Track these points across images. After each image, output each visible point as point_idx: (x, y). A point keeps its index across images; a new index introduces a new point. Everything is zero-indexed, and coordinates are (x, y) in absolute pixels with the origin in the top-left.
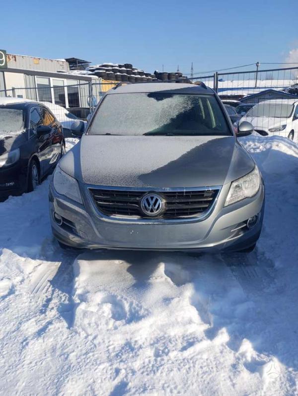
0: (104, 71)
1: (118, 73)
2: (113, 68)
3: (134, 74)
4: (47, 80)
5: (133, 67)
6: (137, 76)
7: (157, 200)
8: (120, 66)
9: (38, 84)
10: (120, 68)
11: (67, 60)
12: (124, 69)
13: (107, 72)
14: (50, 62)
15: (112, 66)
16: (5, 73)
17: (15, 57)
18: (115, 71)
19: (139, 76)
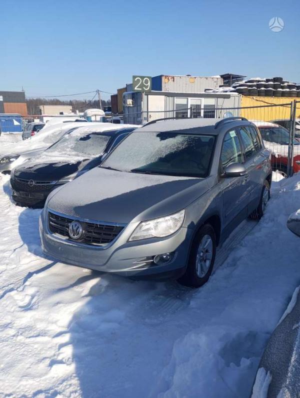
0: (246, 87)
1: (263, 89)
2: (259, 83)
3: (283, 87)
4: (186, 100)
5: (283, 80)
6: (284, 90)
7: (78, 227)
8: (268, 81)
9: (176, 104)
10: (267, 82)
11: (222, 76)
12: (272, 83)
13: (249, 88)
14: (206, 79)
15: (259, 81)
16: (149, 96)
17: (173, 78)
18: (259, 86)
19: (288, 90)
